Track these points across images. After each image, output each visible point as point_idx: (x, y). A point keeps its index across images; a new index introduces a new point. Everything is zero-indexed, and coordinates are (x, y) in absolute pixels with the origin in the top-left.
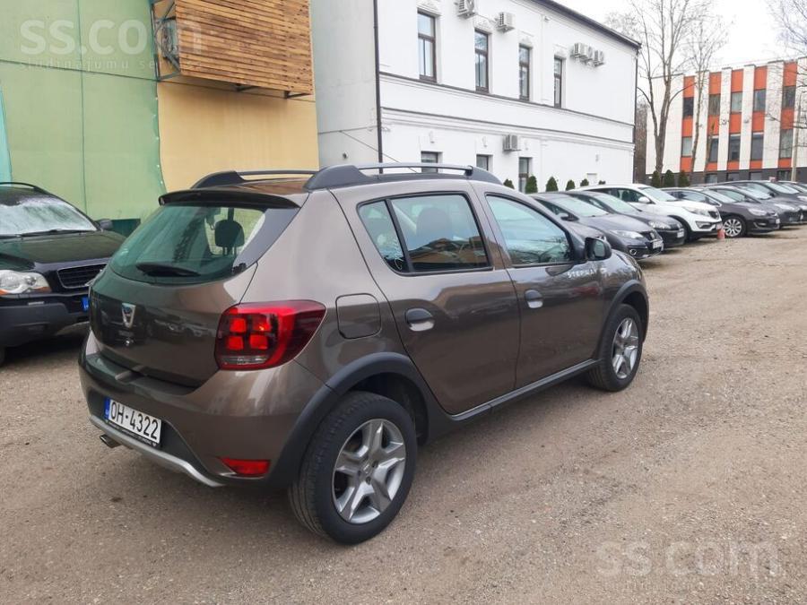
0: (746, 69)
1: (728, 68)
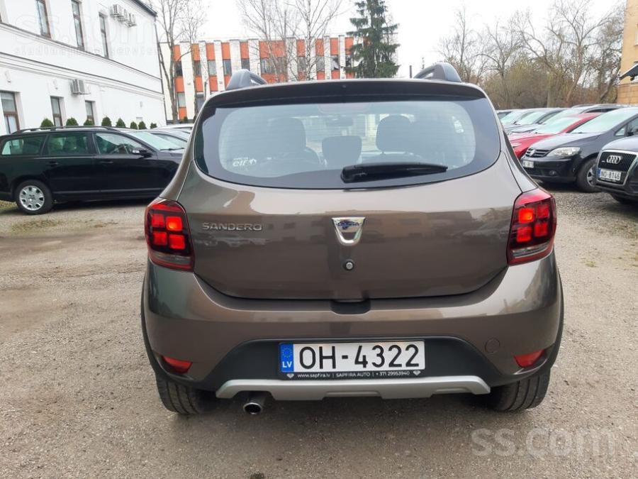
0: (216, 43)
1: (202, 41)
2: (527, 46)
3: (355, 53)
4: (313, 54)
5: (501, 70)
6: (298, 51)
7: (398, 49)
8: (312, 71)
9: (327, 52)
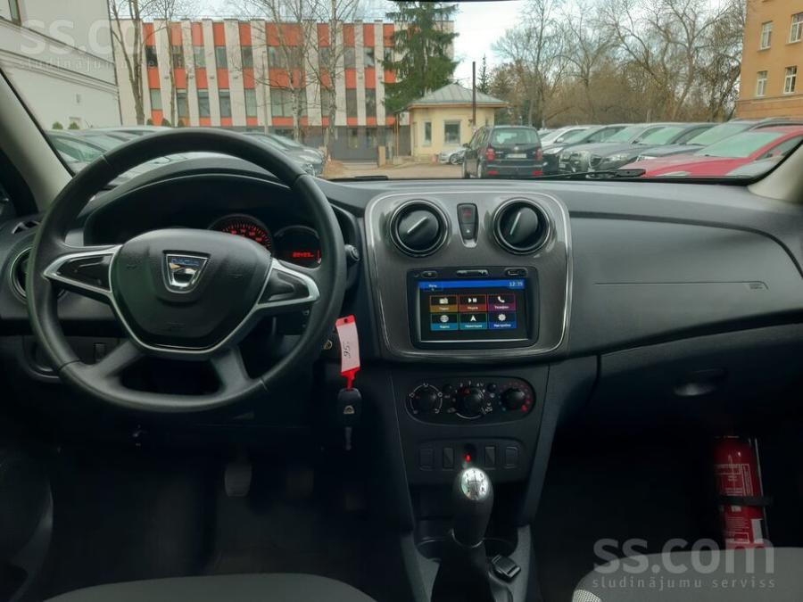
0: (205, 22)
1: (186, 19)
2: (623, 45)
3: (397, 43)
4: (339, 41)
5: (584, 77)
6: (319, 36)
7: (455, 40)
8: (338, 64)
9: (359, 39)
